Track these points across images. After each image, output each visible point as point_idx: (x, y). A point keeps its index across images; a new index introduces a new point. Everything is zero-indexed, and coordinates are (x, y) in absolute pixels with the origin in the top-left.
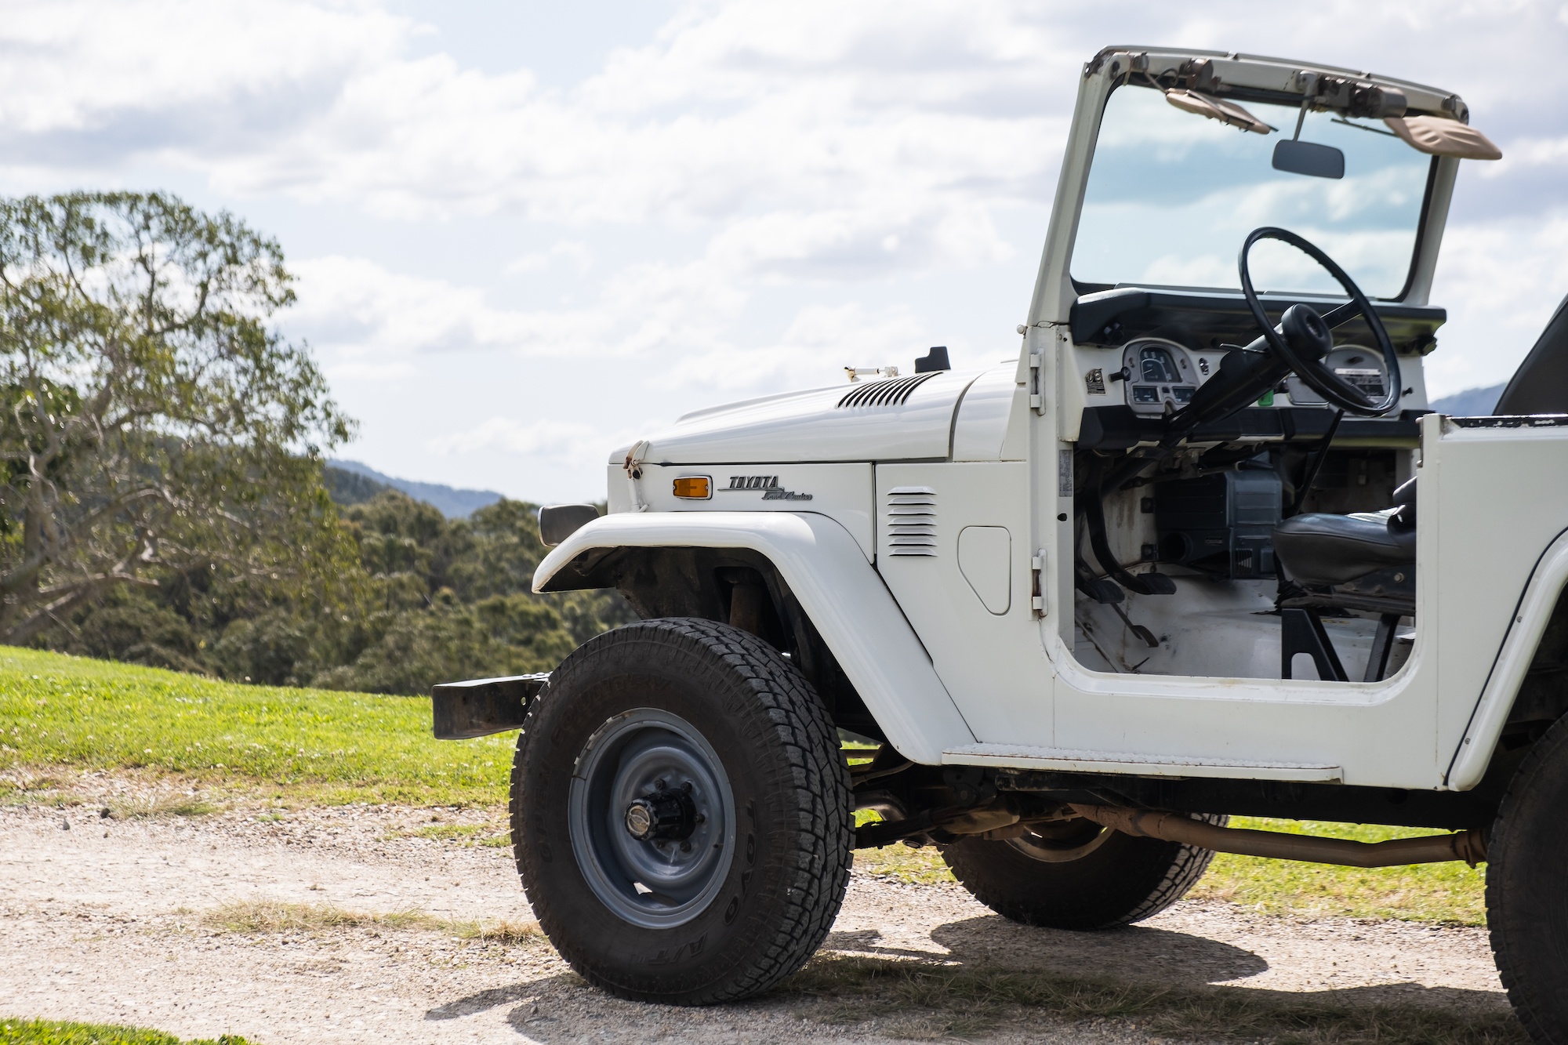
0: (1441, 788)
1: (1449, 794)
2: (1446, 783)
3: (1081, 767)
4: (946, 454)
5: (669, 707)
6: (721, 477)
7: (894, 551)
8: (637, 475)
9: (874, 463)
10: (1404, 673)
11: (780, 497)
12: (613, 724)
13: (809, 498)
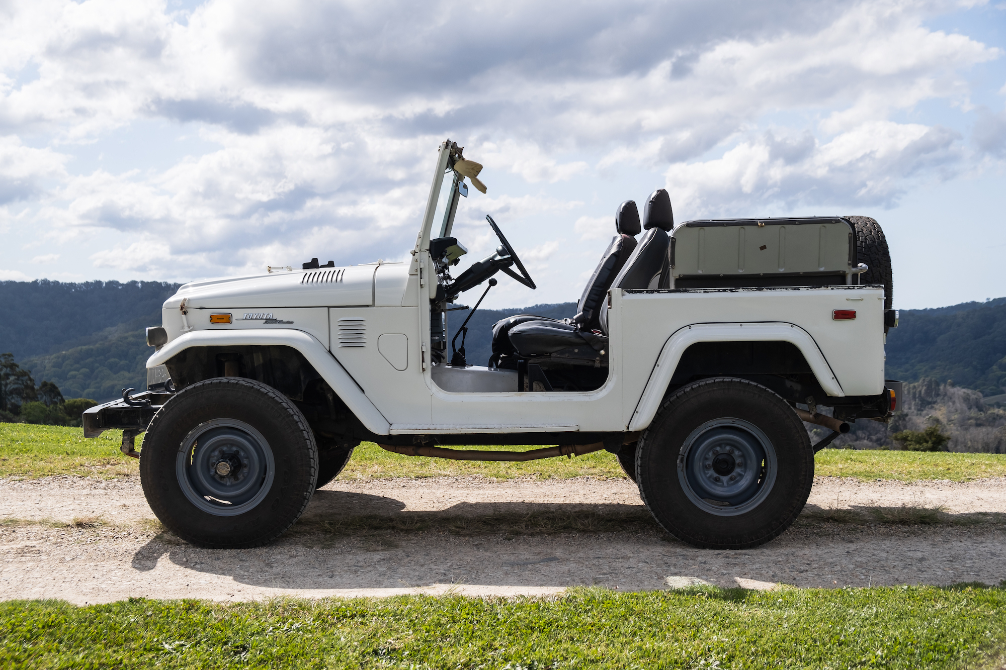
0: (625, 430)
1: (629, 432)
2: (628, 428)
3: (463, 432)
4: (371, 303)
5: (235, 418)
6: (236, 314)
7: (341, 345)
8: (185, 313)
9: (329, 307)
10: (604, 388)
11: (275, 323)
12: (202, 426)
13: (292, 323)
